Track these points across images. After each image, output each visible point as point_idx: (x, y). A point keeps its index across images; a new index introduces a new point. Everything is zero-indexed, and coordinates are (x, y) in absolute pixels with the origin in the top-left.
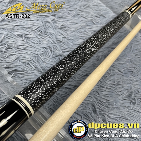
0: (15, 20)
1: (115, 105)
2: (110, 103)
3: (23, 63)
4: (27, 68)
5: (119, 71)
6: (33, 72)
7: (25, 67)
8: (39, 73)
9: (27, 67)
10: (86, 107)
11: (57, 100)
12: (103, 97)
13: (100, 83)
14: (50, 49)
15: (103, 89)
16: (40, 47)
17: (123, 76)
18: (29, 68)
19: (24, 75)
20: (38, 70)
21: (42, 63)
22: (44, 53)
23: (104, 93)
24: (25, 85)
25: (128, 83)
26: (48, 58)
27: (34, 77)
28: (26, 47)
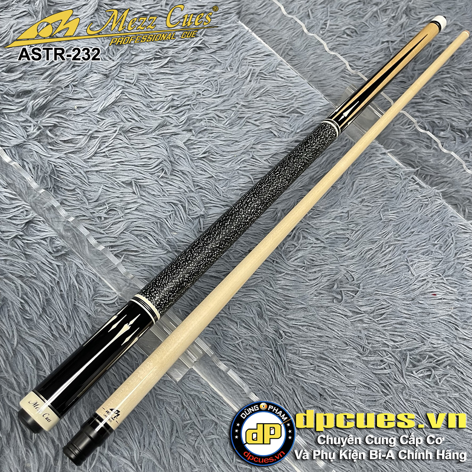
0: (117, 152)
1: (302, 304)
2: (291, 301)
3: (137, 236)
4: (144, 244)
5: (317, 239)
6: (154, 250)
7: (140, 244)
8: (165, 252)
9: (144, 242)
10: (246, 309)
11: (197, 297)
12: (280, 291)
13: (276, 266)
14: (182, 205)
15: (280, 275)
16: (165, 203)
17: (324, 248)
18: (147, 245)
19: (139, 257)
20: (163, 248)
21: (169, 232)
22: (172, 214)
23: (283, 282)
24: (142, 275)
25: (331, 263)
26: (180, 222)
27: (157, 260)
28: (139, 206)
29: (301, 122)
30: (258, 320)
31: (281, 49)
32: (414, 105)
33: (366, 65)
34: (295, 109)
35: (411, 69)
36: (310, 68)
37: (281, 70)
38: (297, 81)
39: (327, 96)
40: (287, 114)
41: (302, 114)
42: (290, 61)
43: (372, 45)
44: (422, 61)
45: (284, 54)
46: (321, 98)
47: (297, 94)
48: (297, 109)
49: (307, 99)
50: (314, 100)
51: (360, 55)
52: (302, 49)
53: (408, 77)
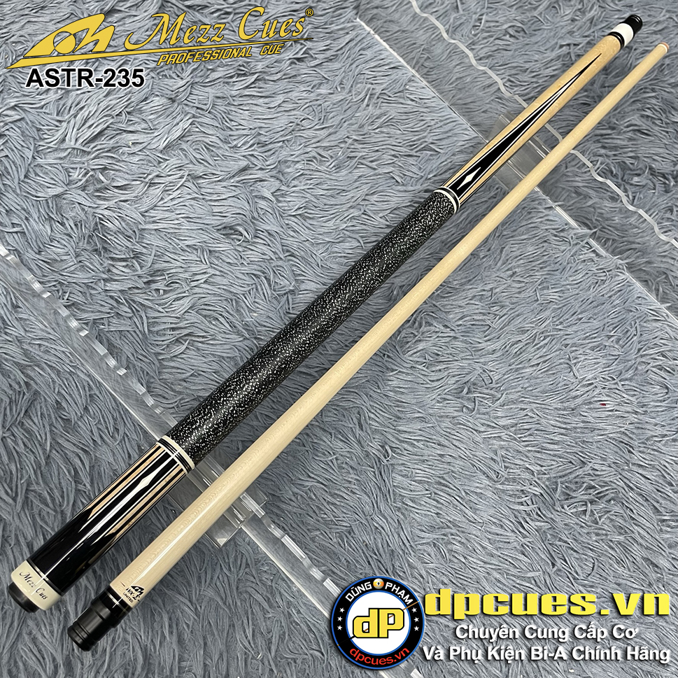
29: (435, 164)
30: (358, 432)
31: (414, 58)
32: (599, 138)
33: (534, 80)
34: (427, 145)
35: (599, 85)
36: (454, 85)
37: (411, 89)
38: (433, 105)
39: (474, 125)
40: (416, 152)
41: (437, 151)
42: (425, 75)
43: (546, 50)
44: (617, 73)
45: (418, 66)
46: (466, 129)
47: (433, 123)
48: (431, 145)
49: (447, 130)
50: (456, 131)
51: (527, 66)
52: (443, 58)
53: (593, 97)
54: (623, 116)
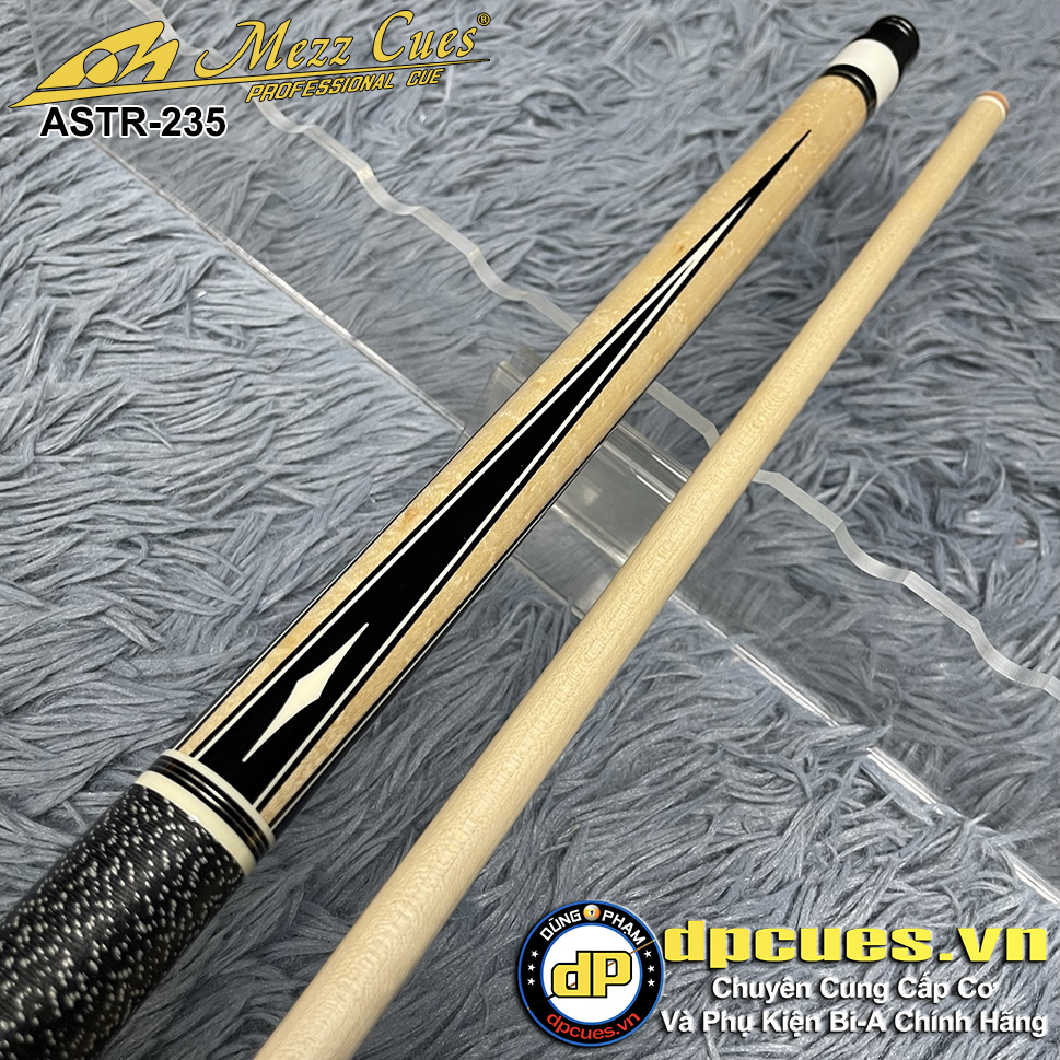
54: (897, 321)
